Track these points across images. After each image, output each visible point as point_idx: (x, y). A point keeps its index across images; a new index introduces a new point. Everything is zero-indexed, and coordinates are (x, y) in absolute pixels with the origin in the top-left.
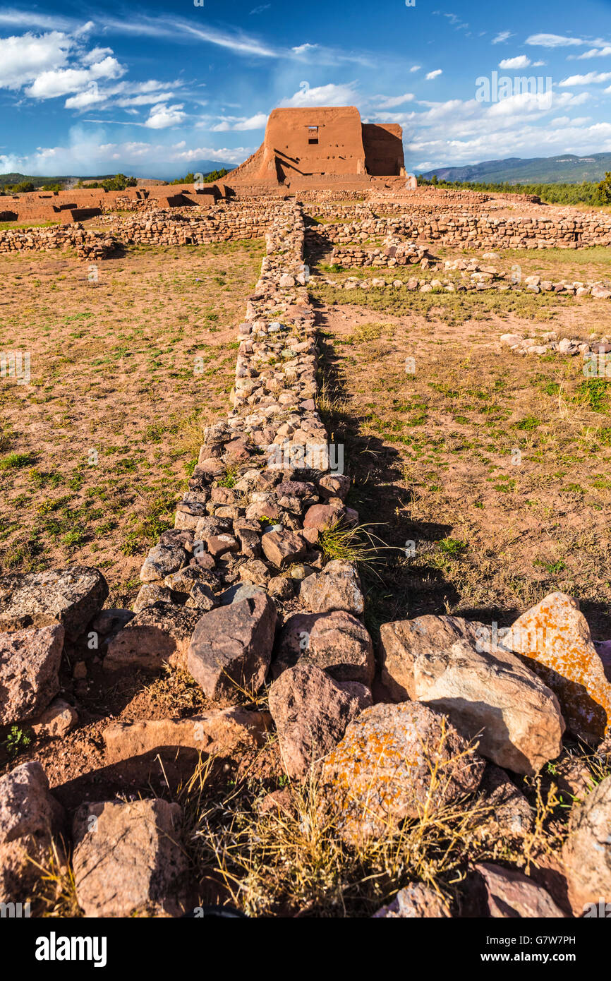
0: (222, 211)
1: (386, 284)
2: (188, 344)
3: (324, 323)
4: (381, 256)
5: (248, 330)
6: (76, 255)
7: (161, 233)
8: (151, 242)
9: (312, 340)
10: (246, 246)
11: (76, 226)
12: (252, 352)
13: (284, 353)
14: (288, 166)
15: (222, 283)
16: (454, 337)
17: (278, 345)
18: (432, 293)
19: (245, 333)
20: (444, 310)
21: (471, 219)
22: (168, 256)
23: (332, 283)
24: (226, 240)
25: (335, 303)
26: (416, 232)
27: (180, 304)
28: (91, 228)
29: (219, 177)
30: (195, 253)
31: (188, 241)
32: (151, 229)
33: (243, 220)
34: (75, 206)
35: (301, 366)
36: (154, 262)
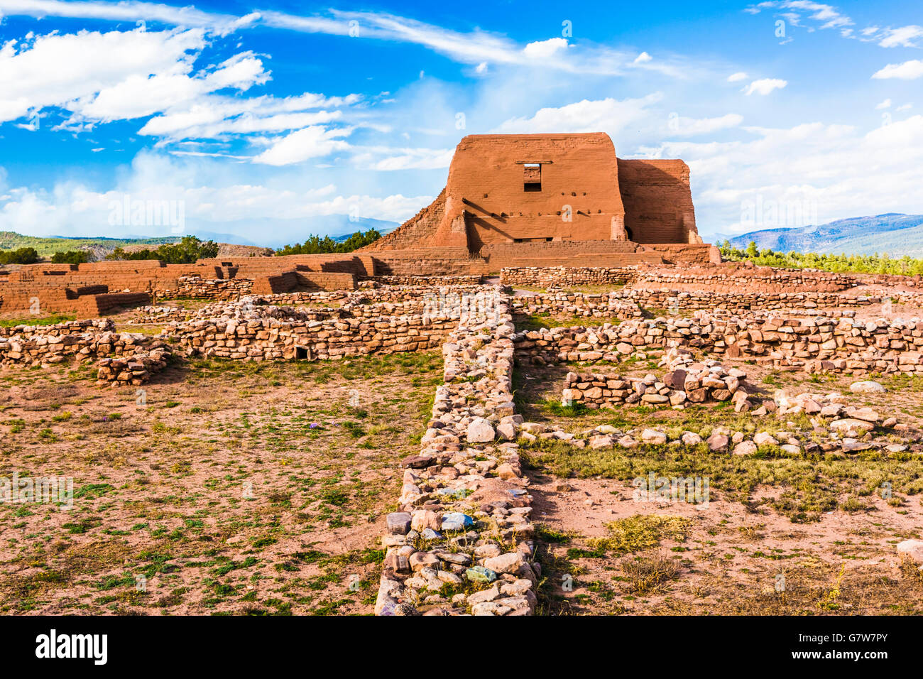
0: (365, 301)
1: (668, 440)
2: (287, 551)
3: (549, 512)
4: (658, 386)
5: (403, 525)
6: (94, 375)
7: (252, 339)
8: (234, 356)
9: (525, 548)
10: (406, 365)
11: (103, 324)
12: (409, 571)
13: (472, 573)
14: (486, 226)
15: (358, 433)
16: (804, 544)
17: (461, 558)
18: (758, 456)
19: (397, 531)
20: (781, 490)
21: (824, 320)
22: (263, 381)
23: (565, 436)
24: (371, 353)
25: (571, 475)
26: (721, 343)
27: (277, 471)
28: (129, 327)
29: (365, 243)
30: (313, 376)
31: (302, 353)
32: (236, 333)
33: (403, 319)
34: (104, 289)
35: (505, 601)
36: (235, 394)
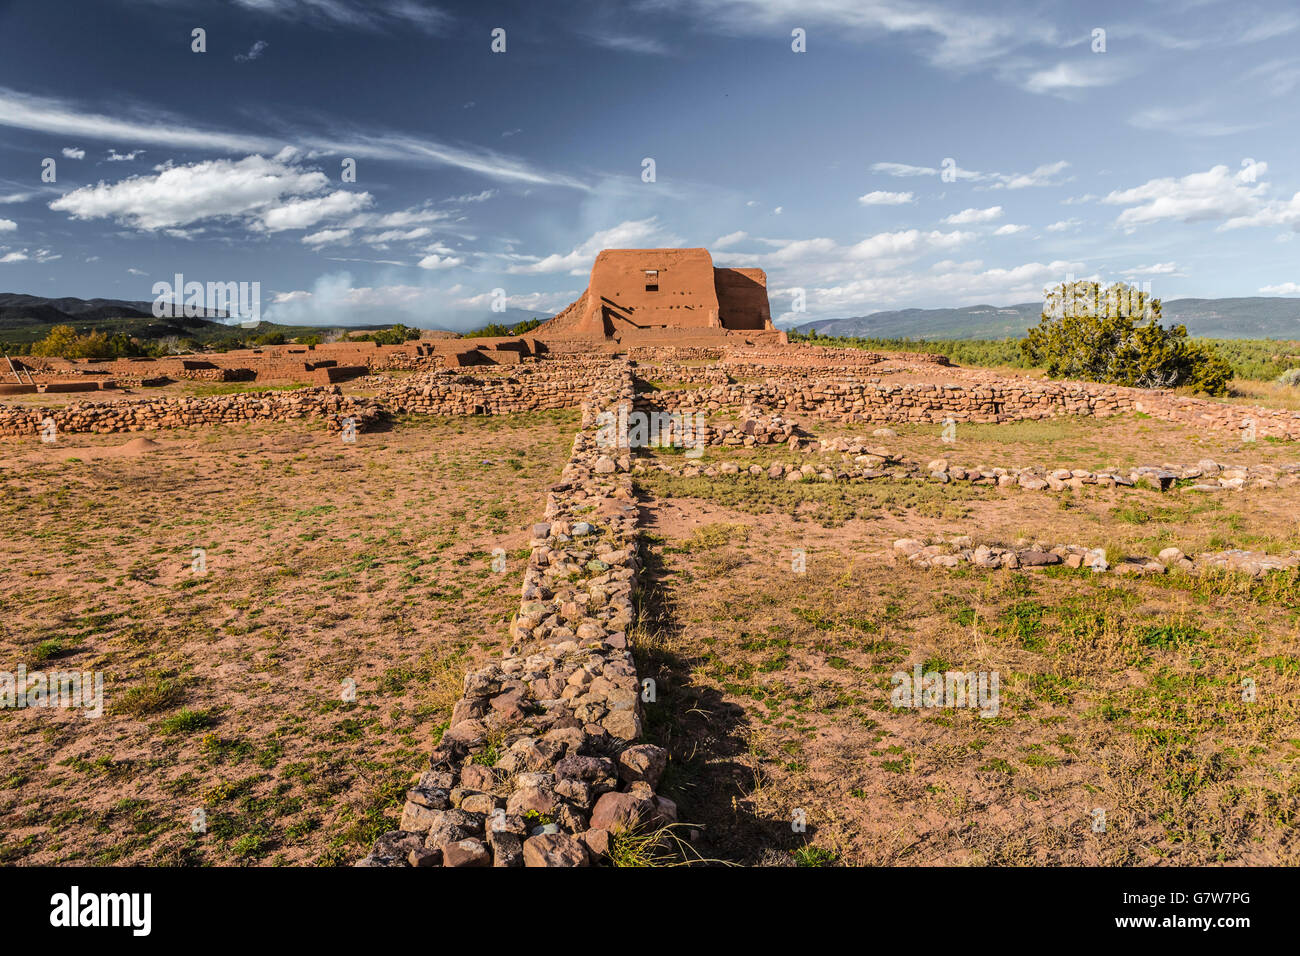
0: (528, 372)
1: (740, 470)
2: (461, 551)
3: (651, 522)
4: (735, 432)
5: (544, 532)
6: (325, 427)
7: (443, 400)
8: (430, 412)
9: (631, 547)
10: (555, 418)
11: (332, 390)
12: (547, 564)
13: (592, 565)
14: (618, 317)
15: (518, 467)
16: (831, 543)
17: (584, 555)
18: (803, 482)
19: (541, 536)
20: (817, 505)
21: (857, 385)
22: (450, 430)
23: (666, 468)
24: (530, 409)
25: (669, 496)
26: (783, 402)
27: (458, 495)
28: (352, 390)
29: (529, 329)
30: (488, 426)
31: (479, 410)
32: (430, 395)
33: (554, 384)
34: (334, 363)
35: (614, 584)
36: (430, 438)
